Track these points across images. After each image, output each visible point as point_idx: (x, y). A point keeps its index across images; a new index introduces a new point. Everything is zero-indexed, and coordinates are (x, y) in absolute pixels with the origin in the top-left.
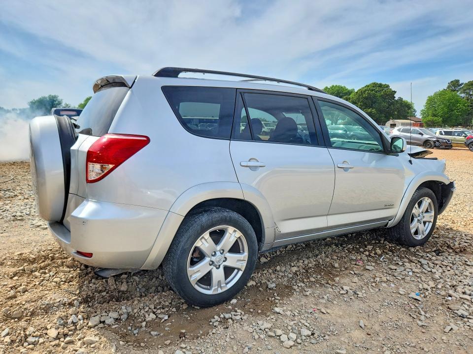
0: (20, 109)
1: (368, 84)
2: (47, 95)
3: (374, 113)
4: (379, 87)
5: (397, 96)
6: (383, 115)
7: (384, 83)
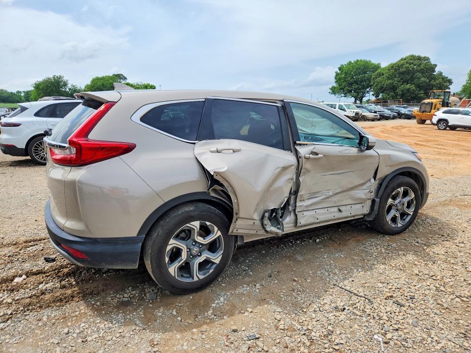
0: (24, 92)
1: (404, 57)
2: (51, 76)
3: (413, 90)
4: (418, 59)
5: (437, 70)
6: (422, 92)
7: (423, 56)
